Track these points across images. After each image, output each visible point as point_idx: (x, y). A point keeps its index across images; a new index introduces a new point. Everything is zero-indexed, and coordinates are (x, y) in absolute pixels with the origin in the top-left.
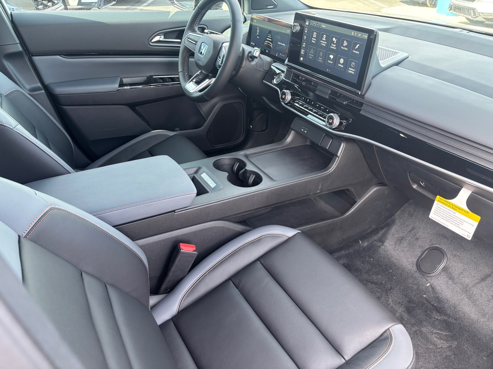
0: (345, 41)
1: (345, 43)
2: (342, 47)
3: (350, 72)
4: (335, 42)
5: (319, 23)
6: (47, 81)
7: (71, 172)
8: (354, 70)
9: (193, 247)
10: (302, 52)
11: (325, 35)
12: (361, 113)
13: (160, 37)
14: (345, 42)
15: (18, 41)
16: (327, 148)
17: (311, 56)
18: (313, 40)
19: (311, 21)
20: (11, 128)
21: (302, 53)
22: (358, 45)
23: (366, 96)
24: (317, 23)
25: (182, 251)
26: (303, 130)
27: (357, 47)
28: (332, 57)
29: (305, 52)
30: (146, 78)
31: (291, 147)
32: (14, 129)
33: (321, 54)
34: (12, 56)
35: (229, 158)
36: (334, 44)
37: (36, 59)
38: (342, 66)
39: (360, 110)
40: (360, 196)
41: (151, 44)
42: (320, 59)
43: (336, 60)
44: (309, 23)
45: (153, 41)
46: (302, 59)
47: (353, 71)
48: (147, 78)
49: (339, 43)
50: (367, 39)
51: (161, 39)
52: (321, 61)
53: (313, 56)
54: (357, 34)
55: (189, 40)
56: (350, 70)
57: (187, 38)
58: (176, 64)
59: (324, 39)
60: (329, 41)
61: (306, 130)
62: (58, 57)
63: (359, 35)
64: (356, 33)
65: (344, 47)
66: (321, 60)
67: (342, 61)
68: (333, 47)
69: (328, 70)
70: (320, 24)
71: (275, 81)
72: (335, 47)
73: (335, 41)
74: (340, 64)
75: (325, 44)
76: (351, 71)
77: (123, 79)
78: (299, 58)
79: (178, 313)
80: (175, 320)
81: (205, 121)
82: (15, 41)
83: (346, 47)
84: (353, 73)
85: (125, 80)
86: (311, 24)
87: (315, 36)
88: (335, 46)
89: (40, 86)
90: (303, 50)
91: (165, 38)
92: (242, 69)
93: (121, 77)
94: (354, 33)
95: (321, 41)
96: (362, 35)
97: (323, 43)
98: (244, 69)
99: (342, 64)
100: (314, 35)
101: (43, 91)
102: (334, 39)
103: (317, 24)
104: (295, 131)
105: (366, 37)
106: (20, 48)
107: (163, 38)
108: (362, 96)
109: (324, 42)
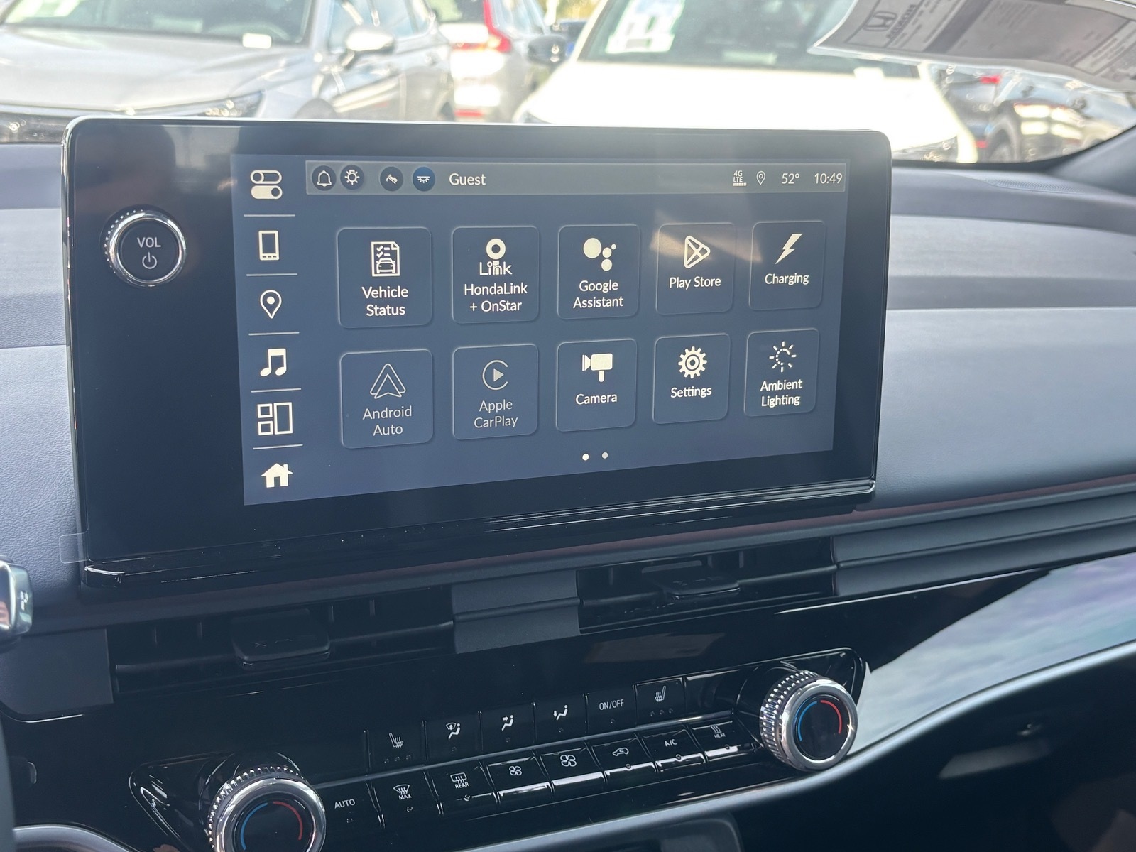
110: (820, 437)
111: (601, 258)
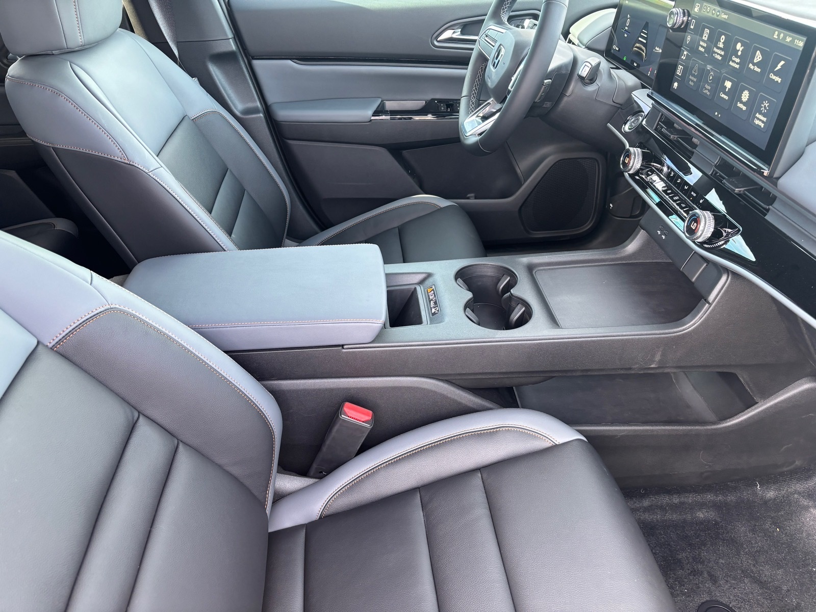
0: (758, 52)
1: (758, 57)
2: (751, 66)
3: (757, 122)
4: (739, 53)
6: (271, 98)
7: (226, 249)
8: (764, 119)
9: (368, 415)
10: (679, 71)
11: (723, 37)
12: (765, 217)
13: (454, 33)
14: (757, 54)
15: (230, 35)
16: (693, 280)
17: (692, 81)
18: (702, 46)
20: (147, 171)
21: (678, 73)
22: (782, 63)
23: (781, 181)
24: (714, 10)
25: (343, 416)
26: (659, 232)
27: (779, 67)
28: (728, 84)
29: (685, 71)
30: (424, 102)
31: (635, 262)
32: (150, 174)
33: (711, 78)
34: (223, 58)
35: (494, 265)
36: (737, 56)
37: (256, 63)
38: (744, 108)
39: (768, 210)
40: (767, 394)
41: (436, 43)
42: (706, 89)
43: (735, 94)
44: (700, 9)
45: (440, 38)
46: (676, 85)
47: (763, 122)
48: (426, 102)
49: (747, 57)
50: (801, 49)
51: (455, 36)
52: (708, 93)
53: (695, 80)
54: (784, 38)
55: (486, 38)
56: (758, 119)
57: (484, 35)
58: (461, 79)
59: (721, 45)
60: (729, 50)
61: (665, 235)
62: (289, 62)
63: (788, 39)
64: (782, 35)
65: (754, 64)
66: (708, 90)
67: (745, 96)
68: (735, 63)
69: (716, 113)
70: (719, 11)
71: (626, 128)
72: (737, 63)
73: (741, 50)
74: (741, 102)
75: (721, 55)
76: (760, 121)
77: (387, 102)
78: (671, 84)
79: (320, 518)
80: (311, 529)
81: (521, 185)
82: (226, 35)
83: (758, 64)
84: (762, 125)
85: (390, 105)
86: (702, 12)
87: (707, 36)
88: (738, 60)
89: (258, 107)
90: (681, 67)
91: (462, 33)
92: (565, 99)
93: (384, 98)
94: (778, 35)
95: (715, 50)
96: (793, 41)
97: (718, 54)
98: (570, 99)
99: (744, 104)
100: (704, 35)
101: (261, 115)
102: (739, 46)
103: (714, 12)
104: (646, 232)
105: (801, 44)
106: (232, 46)
107: (459, 33)
108: (773, 180)
109: (719, 51)
110: (763, 144)
111: (739, 50)
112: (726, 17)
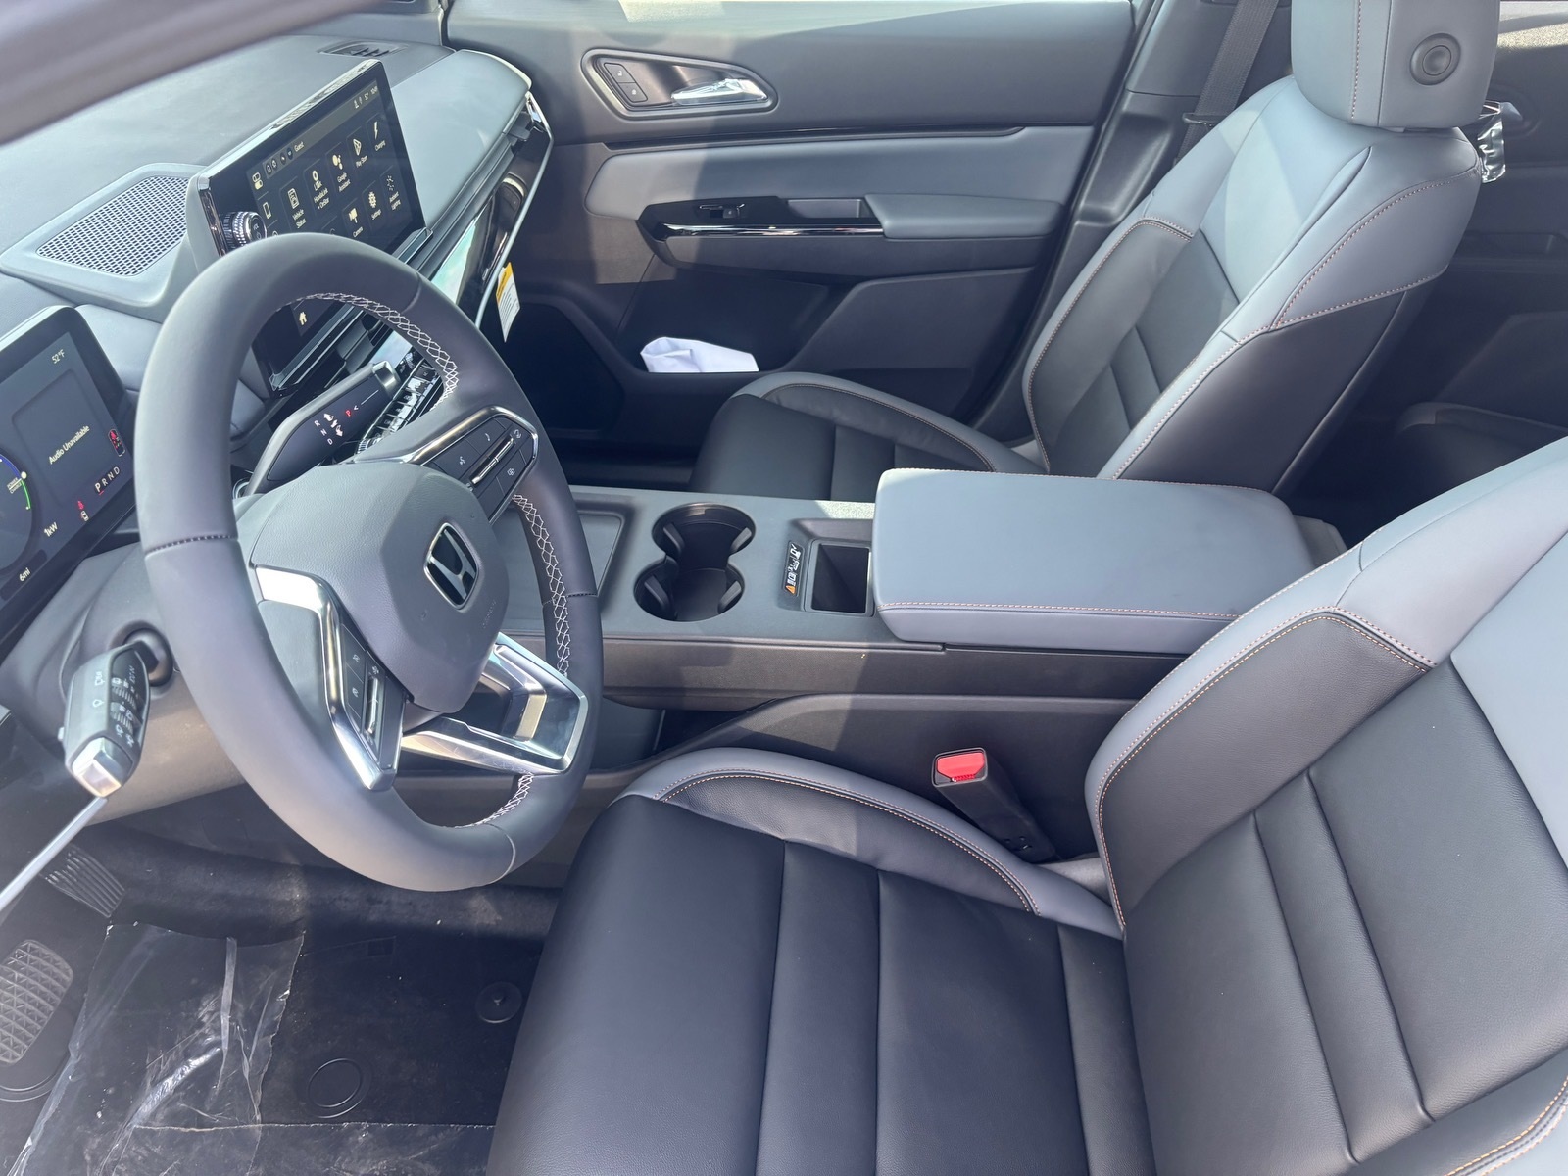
0: (354, 140)
1: (357, 144)
2: (357, 164)
3: (394, 207)
4: (341, 167)
5: (283, 149)
8: (398, 194)
11: (314, 172)
18: (299, 220)
19: (264, 163)
22: (376, 124)
24: (281, 156)
27: (376, 131)
28: (353, 214)
36: (342, 173)
38: (379, 212)
43: (364, 213)
44: (264, 177)
46: (302, 317)
47: (397, 199)
49: (349, 161)
54: (363, 100)
59: (319, 185)
60: (330, 178)
63: (366, 98)
64: (360, 99)
65: (358, 158)
67: (372, 200)
68: (344, 182)
70: (289, 150)
72: (346, 180)
73: (339, 160)
74: (374, 211)
76: (395, 201)
86: (268, 177)
87: (296, 199)
88: (344, 176)
94: (357, 103)
95: (316, 199)
96: (370, 94)
97: (322, 200)
99: (376, 209)
100: (292, 202)
102: (335, 161)
103: (283, 159)
105: (375, 90)
109: (322, 195)
112: (301, 146)
